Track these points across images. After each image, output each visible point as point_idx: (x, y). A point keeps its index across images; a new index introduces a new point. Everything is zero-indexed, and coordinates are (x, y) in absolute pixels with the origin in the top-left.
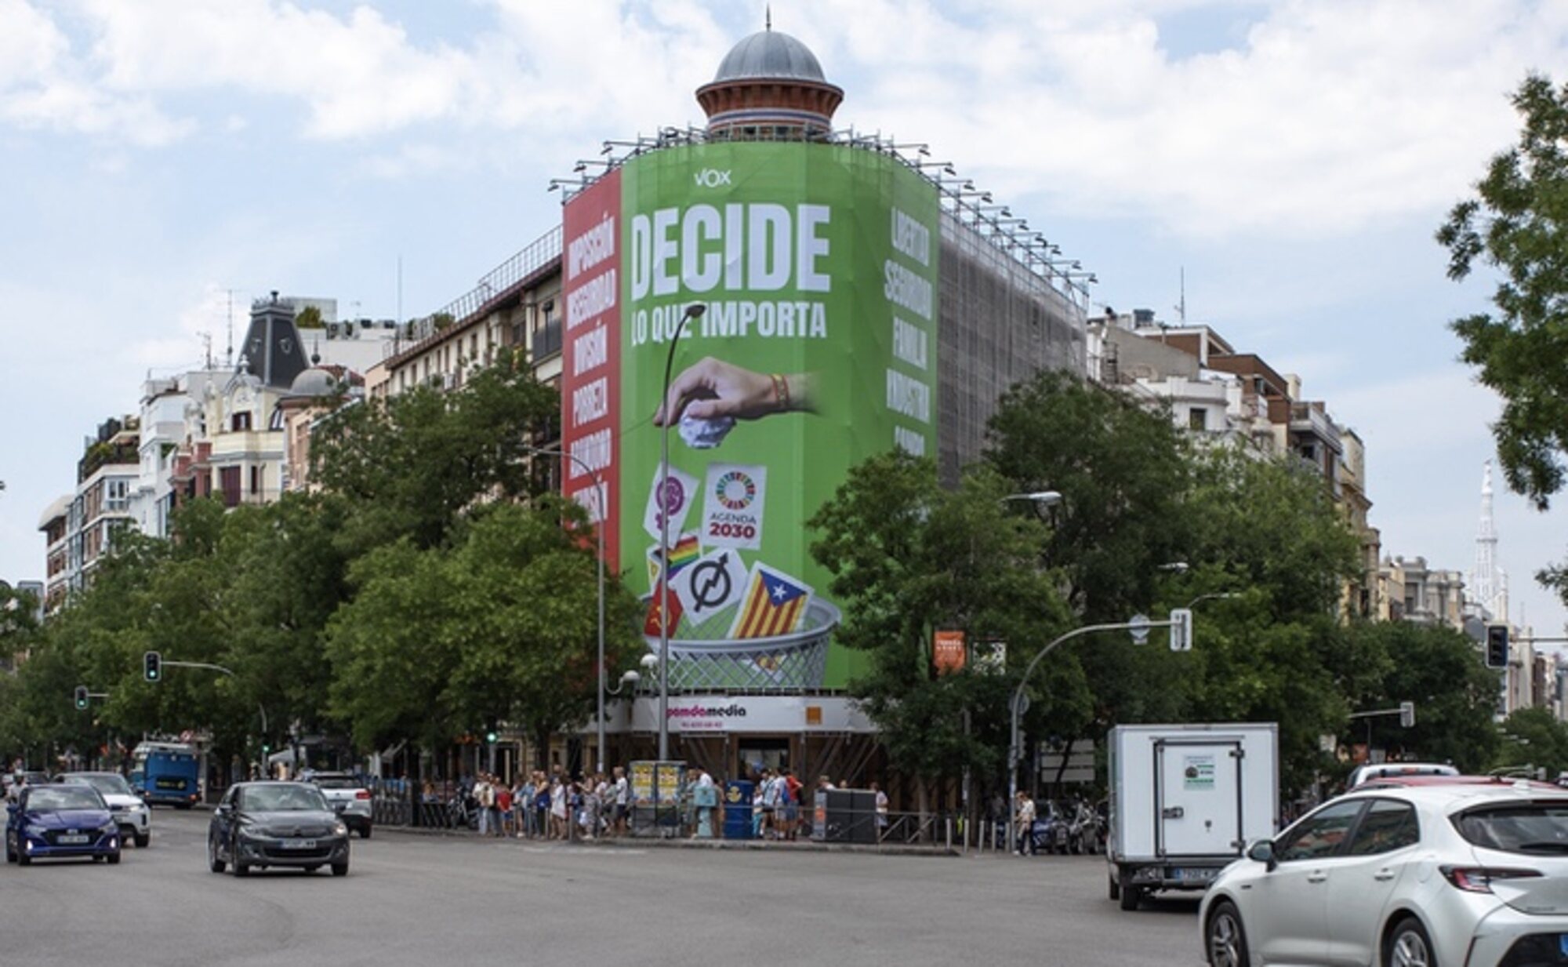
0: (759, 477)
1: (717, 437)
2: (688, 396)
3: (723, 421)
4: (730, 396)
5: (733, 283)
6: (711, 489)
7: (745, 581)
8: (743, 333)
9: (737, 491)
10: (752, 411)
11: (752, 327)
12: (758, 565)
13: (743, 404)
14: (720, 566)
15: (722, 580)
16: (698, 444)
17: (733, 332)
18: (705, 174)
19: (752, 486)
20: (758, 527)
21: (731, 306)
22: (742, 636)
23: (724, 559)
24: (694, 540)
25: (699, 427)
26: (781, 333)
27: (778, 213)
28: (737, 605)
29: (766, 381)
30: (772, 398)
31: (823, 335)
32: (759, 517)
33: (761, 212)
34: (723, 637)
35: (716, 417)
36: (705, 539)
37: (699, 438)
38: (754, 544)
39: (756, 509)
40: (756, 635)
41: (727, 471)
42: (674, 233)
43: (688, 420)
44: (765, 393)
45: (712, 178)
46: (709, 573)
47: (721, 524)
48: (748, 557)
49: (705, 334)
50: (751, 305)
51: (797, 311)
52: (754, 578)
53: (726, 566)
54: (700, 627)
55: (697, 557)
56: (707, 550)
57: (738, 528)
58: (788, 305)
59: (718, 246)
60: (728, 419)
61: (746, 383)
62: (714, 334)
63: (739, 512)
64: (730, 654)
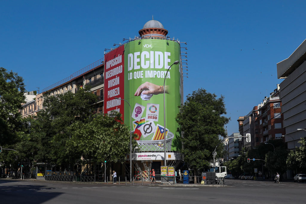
0: (158, 106)
1: (149, 98)
2: (142, 90)
3: (150, 95)
4: (151, 90)
5: (152, 67)
6: (148, 109)
7: (155, 128)
8: (154, 77)
9: (153, 109)
10: (156, 93)
11: (156, 76)
12: (158, 125)
13: (154, 91)
14: (150, 125)
15: (150, 128)
16: (145, 99)
17: (152, 77)
18: (146, 45)
19: (156, 108)
20: (158, 117)
21: (152, 71)
22: (155, 140)
23: (151, 123)
24: (144, 119)
25: (145, 96)
26: (162, 77)
27: (161, 53)
28: (154, 133)
29: (159, 87)
30: (160, 90)
31: (170, 78)
32: (158, 115)
33: (157, 53)
34: (151, 140)
35: (149, 94)
36: (146, 119)
37: (145, 98)
38: (157, 120)
39: (157, 113)
40: (158, 140)
41: (151, 105)
42: (139, 57)
43: (143, 95)
44: (159, 89)
45: (147, 46)
46: (148, 126)
47: (150, 116)
48: (156, 123)
49: (146, 77)
50: (156, 71)
51: (165, 73)
52: (157, 128)
53: (151, 125)
54: (146, 138)
55: (145, 123)
56: (147, 122)
57: (154, 117)
58: (163, 72)
59: (149, 59)
60: (151, 94)
61: (155, 87)
62: (148, 77)
63: (154, 114)
64: (152, 144)
